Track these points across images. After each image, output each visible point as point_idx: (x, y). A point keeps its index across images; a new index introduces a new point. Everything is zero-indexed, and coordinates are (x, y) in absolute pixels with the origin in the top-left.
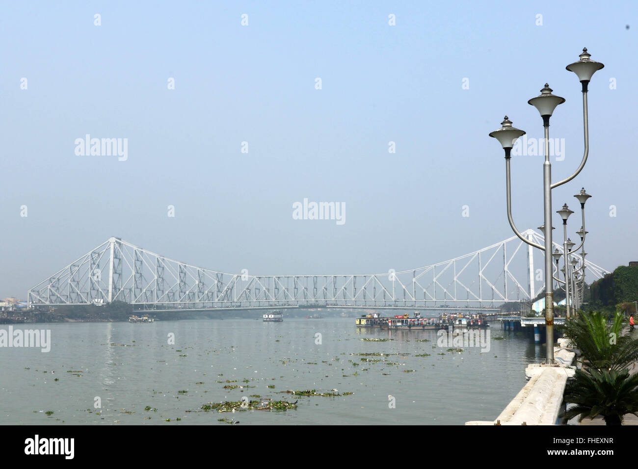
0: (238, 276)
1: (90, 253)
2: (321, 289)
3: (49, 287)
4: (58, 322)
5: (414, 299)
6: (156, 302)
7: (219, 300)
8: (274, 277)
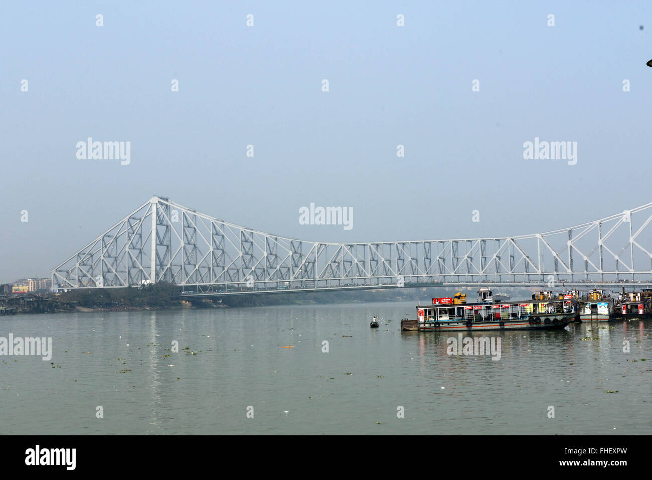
0: (321, 244)
1: (126, 219)
2: (436, 258)
3: (77, 265)
4: (64, 312)
5: (569, 271)
6: (212, 283)
7: (295, 278)
8: (369, 244)
